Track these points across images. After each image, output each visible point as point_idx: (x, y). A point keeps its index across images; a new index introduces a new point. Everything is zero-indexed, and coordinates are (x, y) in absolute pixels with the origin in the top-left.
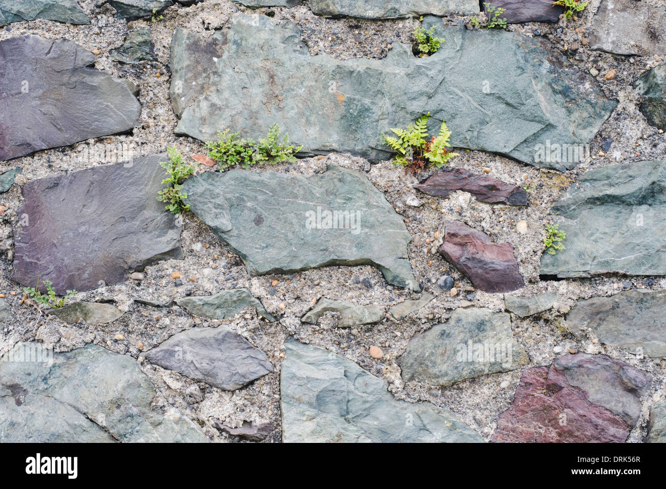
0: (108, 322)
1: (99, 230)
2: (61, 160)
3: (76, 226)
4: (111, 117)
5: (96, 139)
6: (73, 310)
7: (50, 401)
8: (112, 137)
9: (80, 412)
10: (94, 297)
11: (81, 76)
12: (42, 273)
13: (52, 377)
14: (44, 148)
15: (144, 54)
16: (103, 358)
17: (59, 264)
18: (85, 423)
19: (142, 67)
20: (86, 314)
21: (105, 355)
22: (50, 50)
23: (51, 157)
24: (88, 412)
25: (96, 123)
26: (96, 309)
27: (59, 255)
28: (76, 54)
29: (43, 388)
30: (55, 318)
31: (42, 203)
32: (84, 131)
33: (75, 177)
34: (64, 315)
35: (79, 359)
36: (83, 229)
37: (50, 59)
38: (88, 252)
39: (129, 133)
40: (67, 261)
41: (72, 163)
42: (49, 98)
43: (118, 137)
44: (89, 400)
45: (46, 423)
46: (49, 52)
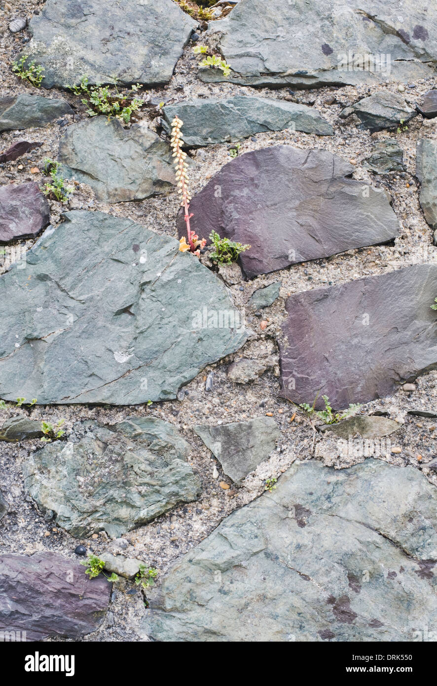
0: (385, 435)
1: (371, 341)
2: (319, 272)
3: (349, 338)
4: (371, 227)
5: (357, 250)
6: (350, 425)
7: (335, 520)
8: (372, 247)
9: (371, 528)
10: (367, 410)
11: (340, 186)
12: (314, 388)
13: (335, 495)
14: (302, 260)
15: (395, 164)
16: (385, 472)
17: (332, 378)
18: (379, 539)
19: (391, 177)
20: (363, 428)
21: (387, 468)
22: (306, 160)
23: (308, 270)
24: (379, 528)
25: (357, 233)
26: (375, 422)
27: (331, 369)
28: (334, 164)
29: (327, 507)
30: (332, 434)
31: (310, 316)
32: (344, 242)
33: (346, 288)
34: (340, 430)
35: (360, 474)
36: (355, 341)
37: (308, 169)
38: (361, 364)
39: (390, 243)
40: (340, 374)
41: (331, 275)
42: (307, 209)
43: (378, 247)
44: (381, 515)
45: (335, 543)
46: (306, 162)
